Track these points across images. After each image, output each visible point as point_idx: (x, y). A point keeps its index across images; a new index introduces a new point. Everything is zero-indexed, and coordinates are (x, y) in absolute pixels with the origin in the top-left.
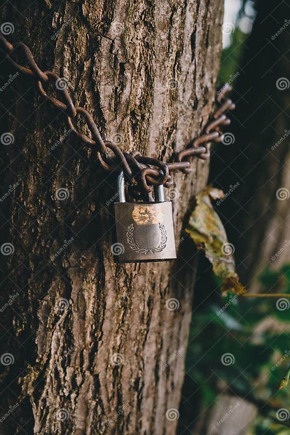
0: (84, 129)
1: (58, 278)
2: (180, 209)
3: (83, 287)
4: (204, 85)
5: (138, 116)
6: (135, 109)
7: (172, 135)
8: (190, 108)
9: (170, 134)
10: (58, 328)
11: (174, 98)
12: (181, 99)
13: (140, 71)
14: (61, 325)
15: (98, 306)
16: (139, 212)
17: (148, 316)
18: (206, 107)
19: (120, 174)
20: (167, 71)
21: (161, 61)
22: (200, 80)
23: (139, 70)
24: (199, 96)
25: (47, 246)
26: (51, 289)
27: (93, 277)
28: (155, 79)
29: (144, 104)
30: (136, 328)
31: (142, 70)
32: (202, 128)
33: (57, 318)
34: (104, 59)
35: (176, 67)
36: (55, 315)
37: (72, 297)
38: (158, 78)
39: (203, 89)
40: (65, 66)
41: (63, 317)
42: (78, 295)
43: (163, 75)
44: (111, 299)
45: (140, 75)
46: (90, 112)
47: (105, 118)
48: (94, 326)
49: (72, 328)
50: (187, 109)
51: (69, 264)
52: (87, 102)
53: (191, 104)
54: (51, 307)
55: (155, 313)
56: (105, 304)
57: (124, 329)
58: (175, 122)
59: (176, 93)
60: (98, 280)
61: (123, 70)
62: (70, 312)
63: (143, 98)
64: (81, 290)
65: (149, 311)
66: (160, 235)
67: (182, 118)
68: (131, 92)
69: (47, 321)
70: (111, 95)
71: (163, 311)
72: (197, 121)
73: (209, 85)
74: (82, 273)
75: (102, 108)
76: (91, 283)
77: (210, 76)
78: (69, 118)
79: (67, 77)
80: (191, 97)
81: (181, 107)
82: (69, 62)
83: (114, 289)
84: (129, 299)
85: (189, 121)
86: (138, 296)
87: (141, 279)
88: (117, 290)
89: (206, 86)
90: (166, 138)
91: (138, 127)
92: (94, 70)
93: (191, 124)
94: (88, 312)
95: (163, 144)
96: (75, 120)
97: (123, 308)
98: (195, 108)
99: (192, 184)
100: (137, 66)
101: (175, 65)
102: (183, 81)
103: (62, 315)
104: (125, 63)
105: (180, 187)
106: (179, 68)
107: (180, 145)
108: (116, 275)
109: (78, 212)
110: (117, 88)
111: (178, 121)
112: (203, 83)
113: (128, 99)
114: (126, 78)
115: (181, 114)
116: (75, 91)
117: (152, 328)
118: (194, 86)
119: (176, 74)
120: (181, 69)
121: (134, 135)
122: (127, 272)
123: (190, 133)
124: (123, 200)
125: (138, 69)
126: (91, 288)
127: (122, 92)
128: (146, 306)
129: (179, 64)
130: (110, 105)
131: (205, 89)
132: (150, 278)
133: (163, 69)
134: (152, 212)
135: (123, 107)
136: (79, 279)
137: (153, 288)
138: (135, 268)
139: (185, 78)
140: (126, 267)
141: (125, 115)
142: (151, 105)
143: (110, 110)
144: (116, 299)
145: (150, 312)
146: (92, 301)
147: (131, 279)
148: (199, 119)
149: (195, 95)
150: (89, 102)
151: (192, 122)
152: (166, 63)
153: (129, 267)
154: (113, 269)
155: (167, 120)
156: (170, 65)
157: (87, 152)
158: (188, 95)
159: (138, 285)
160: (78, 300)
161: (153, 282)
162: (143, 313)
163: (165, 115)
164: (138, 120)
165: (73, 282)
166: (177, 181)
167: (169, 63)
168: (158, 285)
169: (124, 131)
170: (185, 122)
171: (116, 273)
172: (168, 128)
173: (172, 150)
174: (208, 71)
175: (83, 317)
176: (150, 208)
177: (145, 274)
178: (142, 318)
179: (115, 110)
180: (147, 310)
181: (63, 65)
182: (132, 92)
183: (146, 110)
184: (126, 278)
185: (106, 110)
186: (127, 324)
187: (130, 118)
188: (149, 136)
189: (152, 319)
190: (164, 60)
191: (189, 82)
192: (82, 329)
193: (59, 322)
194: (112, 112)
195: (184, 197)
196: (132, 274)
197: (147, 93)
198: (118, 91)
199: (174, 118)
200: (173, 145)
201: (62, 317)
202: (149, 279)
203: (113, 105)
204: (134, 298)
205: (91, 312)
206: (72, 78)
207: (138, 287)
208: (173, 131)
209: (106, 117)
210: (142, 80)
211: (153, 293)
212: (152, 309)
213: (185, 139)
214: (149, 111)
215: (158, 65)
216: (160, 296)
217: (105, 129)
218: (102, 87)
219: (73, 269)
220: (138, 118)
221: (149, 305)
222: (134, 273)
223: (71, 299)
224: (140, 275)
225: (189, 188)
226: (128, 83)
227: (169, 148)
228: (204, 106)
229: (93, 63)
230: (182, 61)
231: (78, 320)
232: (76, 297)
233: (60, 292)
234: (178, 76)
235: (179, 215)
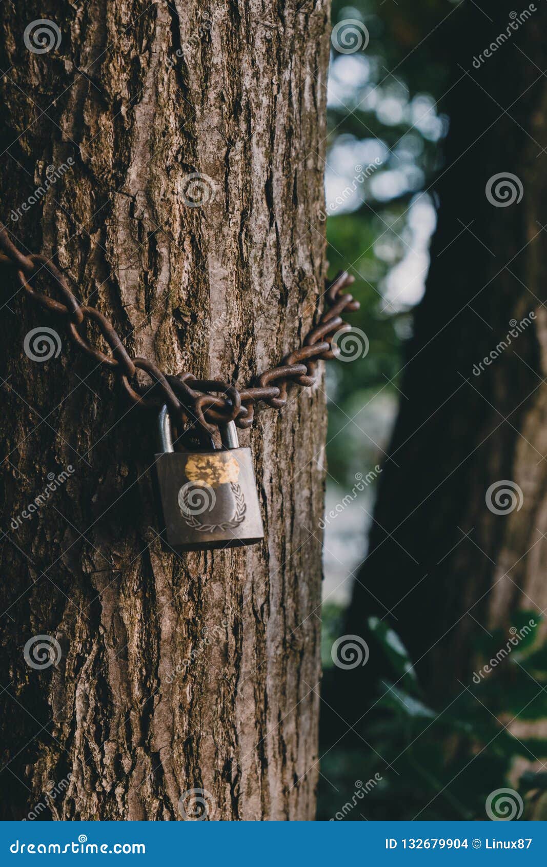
0: (99, 343)
1: (77, 592)
2: (274, 471)
3: (120, 604)
4: (297, 266)
5: (186, 316)
6: (179, 306)
7: (247, 347)
8: (275, 302)
9: (243, 345)
10: (83, 676)
11: (244, 286)
12: (258, 288)
13: (183, 244)
14: (89, 671)
15: (149, 636)
16: (197, 467)
17: (236, 651)
18: (305, 303)
19: (161, 409)
20: (228, 242)
21: (215, 227)
22: (288, 258)
23: (181, 242)
24: (288, 284)
25: (56, 541)
26: (67, 611)
27: (136, 587)
28: (209, 255)
29: (195, 296)
30: (217, 671)
31: (185, 243)
32: (302, 339)
33: (81, 660)
34: (121, 228)
35: (243, 236)
36: (78, 655)
37: (102, 622)
38: (214, 254)
39: (296, 273)
40: (61, 245)
41: (90, 657)
42: (112, 618)
43: (222, 248)
44: (168, 623)
45: (184, 250)
46: (107, 314)
47: (131, 322)
48: (144, 670)
49: (107, 675)
50: (269, 303)
51: (94, 566)
52: (100, 299)
53: (275, 296)
54: (69, 641)
55: (249, 646)
56: (159, 631)
57: (196, 673)
58: (250, 325)
59: (247, 278)
60: (144, 591)
61: (153, 242)
62: (102, 649)
63: (192, 287)
64: (117, 610)
65: (236, 644)
66: (235, 502)
67: (262, 319)
68: (170, 278)
69: (65, 666)
70: (137, 285)
71: (262, 645)
72: (290, 325)
73: (307, 267)
74: (118, 582)
75: (125, 306)
76: (133, 598)
77: (308, 253)
78: (73, 326)
79: (65, 261)
80: (275, 285)
81: (259, 301)
82: (66, 238)
83: (173, 606)
84: (199, 622)
85: (274, 325)
86: (215, 616)
87: (216, 588)
88: (177, 607)
89: (301, 268)
90: (236, 352)
91: (187, 334)
92: (107, 246)
93: (279, 329)
94: (131, 646)
95: (233, 362)
96: (82, 330)
97: (191, 638)
98: (283, 302)
99: (293, 431)
100: (176, 236)
101: (240, 234)
102: (258, 258)
103: (89, 653)
104: (157, 232)
105: (271, 435)
106: (249, 236)
107: (262, 363)
108: (173, 582)
109: (100, 480)
110: (146, 273)
111: (255, 324)
112: (295, 262)
113: (167, 290)
114: (160, 256)
115: (260, 312)
116: (79, 283)
117: (245, 673)
118: (279, 268)
119: (244, 247)
120: (251, 240)
121: (182, 348)
122: (191, 575)
123: (280, 345)
124: (169, 449)
125: (179, 242)
126: (133, 605)
127: (156, 278)
128: (230, 635)
129: (247, 230)
130: (137, 300)
131: (299, 273)
132: (233, 586)
133: (220, 239)
134: (218, 464)
135: (160, 305)
136: (111, 591)
137: (240, 603)
138: (205, 569)
139: (260, 253)
140: (189, 567)
141: (164, 317)
142: (207, 298)
143: (138, 309)
144: (177, 621)
145: (239, 645)
146: (137, 628)
147: (200, 588)
148: (293, 322)
149: (282, 281)
150: (103, 299)
151: (282, 326)
152: (225, 230)
153: (195, 566)
154: (167, 571)
155: (236, 324)
156: (231, 233)
157: (107, 380)
158: (270, 282)
159: (213, 599)
160: (112, 626)
161: (239, 593)
162: (226, 645)
163: (231, 314)
164: (186, 324)
165: (102, 597)
166: (264, 424)
167: (231, 230)
168: (249, 599)
169: (165, 342)
170: (269, 326)
171: (173, 579)
172: (238, 336)
173: (251, 372)
174: (302, 244)
175: (124, 655)
176: (215, 460)
177: (223, 579)
178: (225, 654)
179: (148, 309)
180: (233, 642)
181: (56, 243)
182: (172, 278)
183: (198, 306)
184: (192, 587)
185: (132, 309)
186: (201, 665)
187: (174, 321)
188: (208, 349)
189: (243, 657)
190: (221, 225)
191: (269, 259)
192: (124, 675)
193: (85, 666)
194: (142, 311)
195: (281, 452)
196: (199, 579)
197: (198, 279)
198: (149, 277)
199: (249, 319)
200: (251, 362)
201: (90, 658)
202: (231, 589)
203: (143, 301)
204: (208, 620)
205: (137, 646)
206: (72, 262)
207: (214, 601)
208: (247, 339)
209: (133, 320)
210: (188, 258)
211: (241, 612)
212: (242, 639)
213: (271, 354)
214: (203, 307)
215: (212, 233)
216: (254, 619)
217: (133, 340)
218: (122, 273)
219: (100, 574)
220: (186, 319)
221: (235, 633)
222: (204, 578)
223: (102, 626)
224: (215, 581)
225: (288, 438)
226: (164, 263)
227: (243, 368)
228: (301, 301)
229: (104, 236)
230: (253, 225)
231: (117, 660)
232: (110, 622)
233: (82, 615)
234: (247, 249)
235: (274, 481)
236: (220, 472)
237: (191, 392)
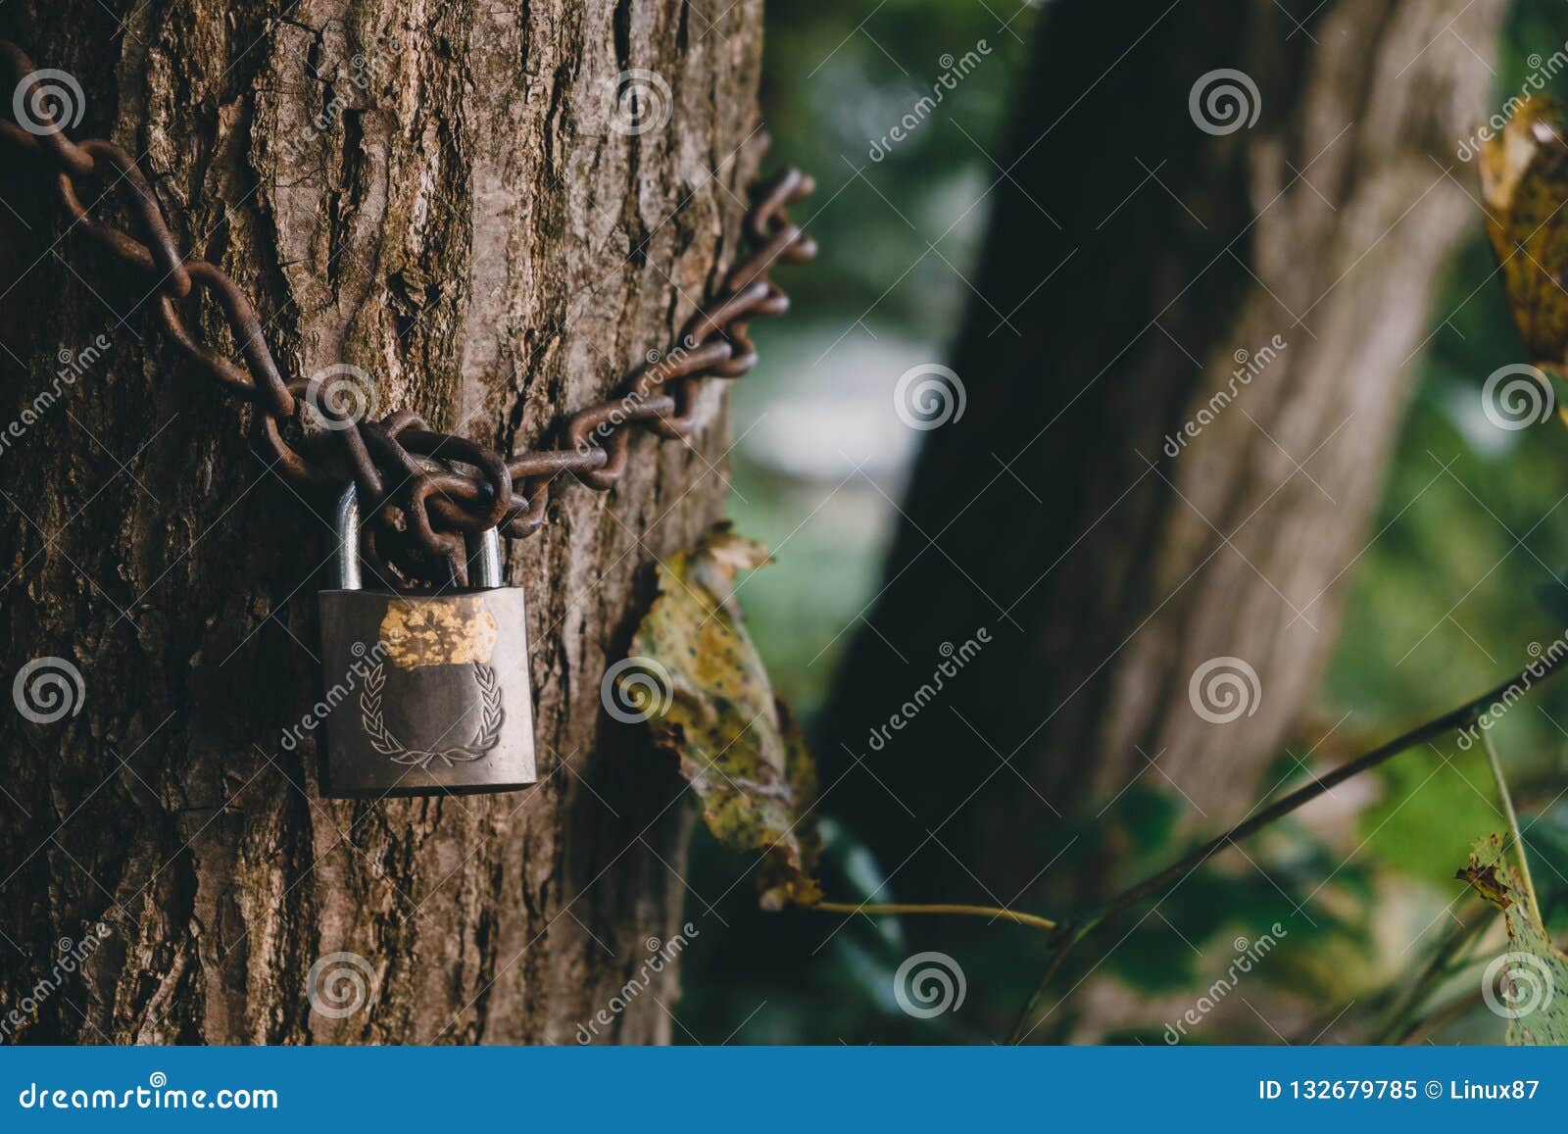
0: (225, 337)
1: (149, 847)
2: (593, 608)
3: (236, 878)
4: (677, 180)
5: (415, 290)
6: (404, 269)
7: (548, 356)
8: (619, 263)
9: (539, 353)
10: (152, 1017)
11: (551, 227)
12: (581, 232)
13: (420, 137)
14: (165, 1009)
15: (294, 943)
16: (405, 625)
17: (481, 977)
18: (689, 255)
19: (343, 489)
20: (521, 135)
21: (495, 103)
22: (657, 163)
23: (417, 133)
24: (651, 220)
25: (110, 737)
26: (125, 884)
27: (272, 844)
28: (476, 163)
29: (439, 248)
30: (435, 1018)
31: (426, 135)
32: (677, 329)
33: (149, 985)
34: (286, 98)
35: (556, 122)
36: (143, 973)
37: (197, 912)
38: (487, 161)
39: (673, 194)
40: (155, 123)
41: (169, 981)
42: (219, 905)
43: (506, 148)
44: (336, 921)
45: (421, 150)
46: (245, 278)
47: (296, 297)
48: (280, 1013)
49: (201, 1019)
50: (604, 264)
51: (185, 799)
52: (232, 244)
53: (619, 248)
54: (125, 945)
55: (509, 968)
56: (316, 937)
57: (391, 1022)
58: (558, 310)
59: (559, 211)
60: (289, 854)
61: (355, 132)
62: (192, 965)
63: (435, 228)
64: (228, 892)
65: (483, 962)
67: (585, 298)
68: (386, 210)
69: (114, 995)
70: (314, 222)
71: (539, 962)
72: (649, 304)
73: (700, 179)
74: (234, 832)
75: (284, 265)
76: (265, 866)
77: (704, 148)
78: (166, 302)
79: (163, 158)
80: (622, 222)
81: (581, 259)
82: (168, 108)
83: (348, 886)
84: (404, 920)
85: (613, 307)
86: (438, 908)
87: (445, 850)
88: (359, 889)
89: (685, 184)
90: (521, 368)
91: (417, 328)
92: (253, 134)
93: (624, 315)
94: (256, 964)
95: (514, 388)
96: (189, 309)
97: (384, 951)
98: (637, 260)
99: (641, 522)
100: (407, 119)
101: (550, 116)
102: (586, 169)
103: (166, 973)
104: (363, 111)
105: (588, 535)
106: (569, 124)
107: (580, 387)
108: (353, 839)
109: (210, 622)
110: (336, 197)
111: (569, 307)
112: (671, 171)
113: (377, 236)
114: (368, 162)
115: (582, 282)
116: (189, 208)
117: (498, 1020)
118: (633, 184)
119: (557, 145)
120: (574, 130)
121: (405, 357)
122: (391, 826)
123: (623, 348)
124: (353, 582)
125: (412, 131)
126: (264, 882)
127: (356, 209)
128: (471, 946)
129: (567, 110)
130: (312, 253)
131: (679, 194)
132: (483, 846)
133: (504, 128)
134: (451, 622)
135: (360, 262)
136: (219, 850)
137: (496, 881)
138: (424, 813)
139: (592, 157)
140: (389, 810)
141: (368, 291)
142: (464, 253)
143: (312, 270)
144: (356, 919)
145: (487, 965)
146: (270, 927)
147: (409, 853)
148: (658, 297)
149: (637, 214)
150: (238, 244)
151: (630, 308)
152: (516, 110)
153: (400, 808)
154: (340, 816)
155: (526, 307)
156: (529, 115)
157: (238, 415)
158: (608, 216)
159: (436, 873)
160: (217, 922)
161: (495, 861)
162: (459, 967)
163: (516, 287)
164: (415, 307)
165: (199, 862)
166: (576, 513)
167: (529, 110)
168: (516, 871)
169: (366, 344)
170: (600, 311)
171: (353, 833)
172: (530, 333)
173: (552, 408)
174: (692, 129)
175: (237, 979)
176: (445, 612)
177: (462, 835)
178: (455, 987)
179: (334, 270)
180: (474, 958)
181: (146, 119)
182: (391, 210)
183: (444, 270)
184: (391, 852)
185: (298, 271)
186: (402, 1006)
187: (390, 300)
188: (460, 360)
189: (496, 991)
190: (507, 100)
191: (612, 170)
192: (237, 1023)
193: (157, 998)
194: (321, 277)
195: (612, 567)
196: (410, 834)
197: (448, 213)
198: (340, 204)
199: (555, 296)
200: (555, 389)
201: (167, 981)
202: (478, 853)
203: (324, 255)
204: (422, 916)
205: (270, 964)
206: (178, 161)
207: (437, 878)
208: (549, 342)
209: (299, 295)
210: (430, 166)
211: (496, 899)
212: (494, 954)
213: (602, 369)
214: (456, 274)
215: (486, 115)
216: (524, 911)
217: (299, 336)
218: (283, 193)
219: (196, 815)
220: (416, 298)
221: (481, 940)
222: (419, 831)
223: (196, 919)
224: (444, 836)
225: (629, 537)
226: (376, 177)
227: (536, 402)
228: (678, 252)
229: (249, 111)
230: (580, 99)
231: (223, 990)
232: (214, 914)
233: (156, 894)
234: (563, 150)
235: (589, 629)
236: (455, 638)
237: (408, 459)
